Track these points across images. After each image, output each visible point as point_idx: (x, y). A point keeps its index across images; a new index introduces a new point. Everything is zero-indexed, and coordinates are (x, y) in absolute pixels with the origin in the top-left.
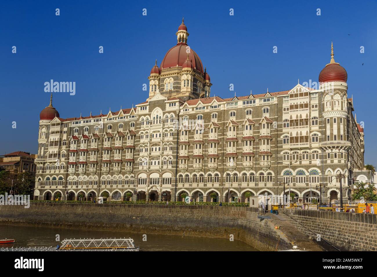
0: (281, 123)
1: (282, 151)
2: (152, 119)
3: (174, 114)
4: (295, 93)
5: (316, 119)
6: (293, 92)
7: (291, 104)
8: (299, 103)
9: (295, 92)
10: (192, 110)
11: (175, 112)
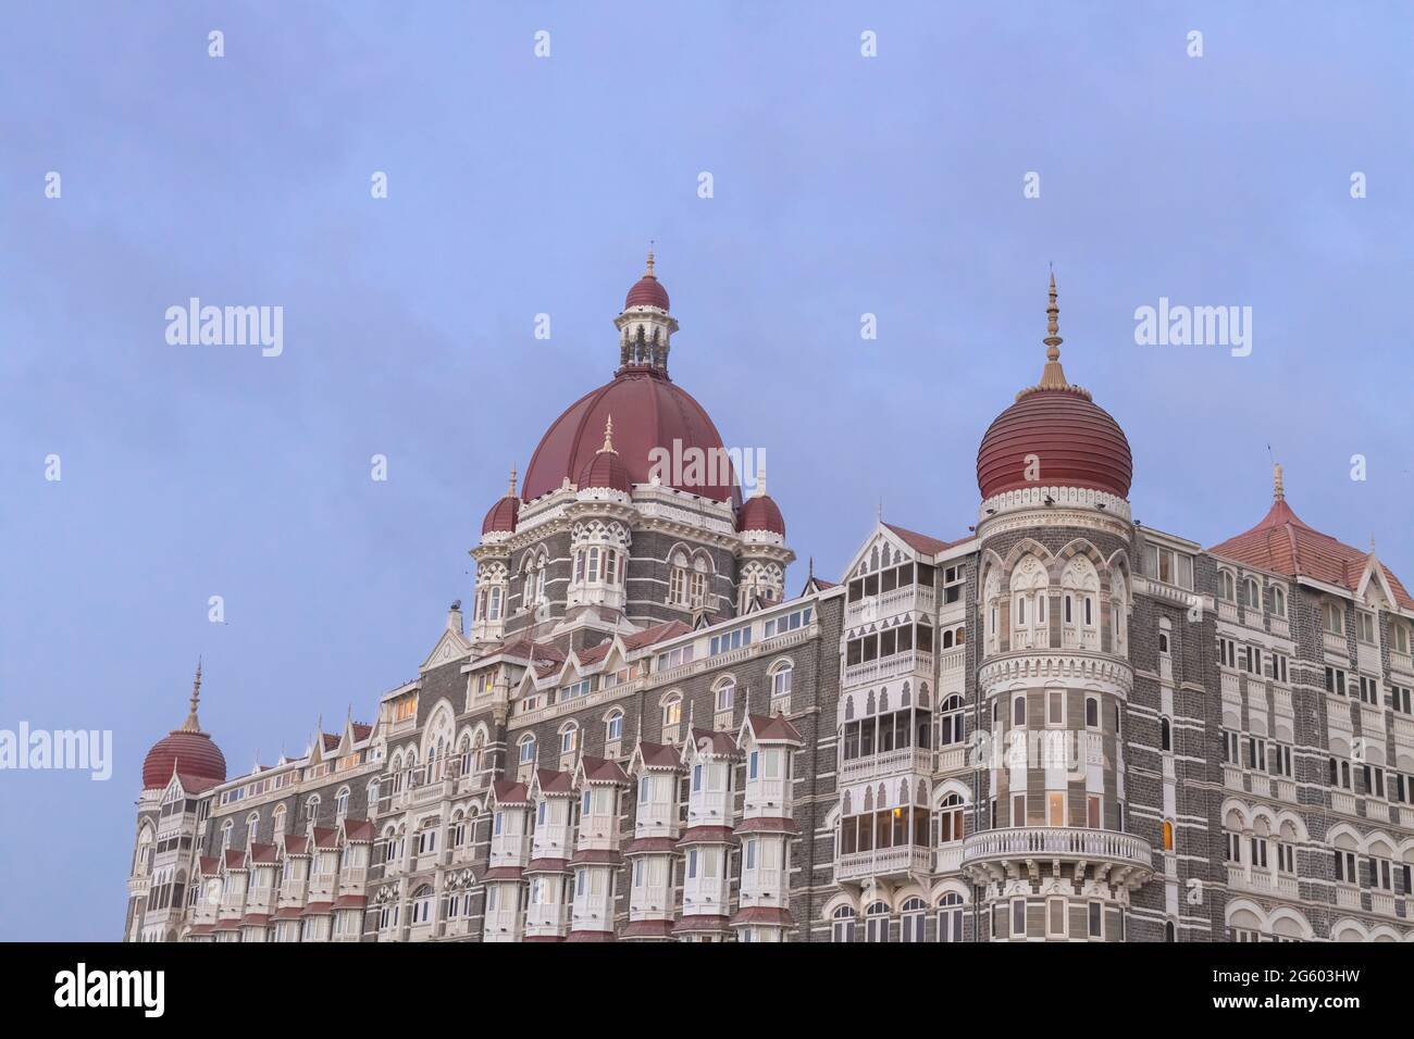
0: (830, 742)
1: (826, 897)
2: (424, 758)
3: (488, 726)
4: (869, 573)
5: (959, 711)
6: (860, 568)
7: (852, 635)
8: (879, 630)
9: (868, 566)
10: (549, 703)
11: (487, 717)
